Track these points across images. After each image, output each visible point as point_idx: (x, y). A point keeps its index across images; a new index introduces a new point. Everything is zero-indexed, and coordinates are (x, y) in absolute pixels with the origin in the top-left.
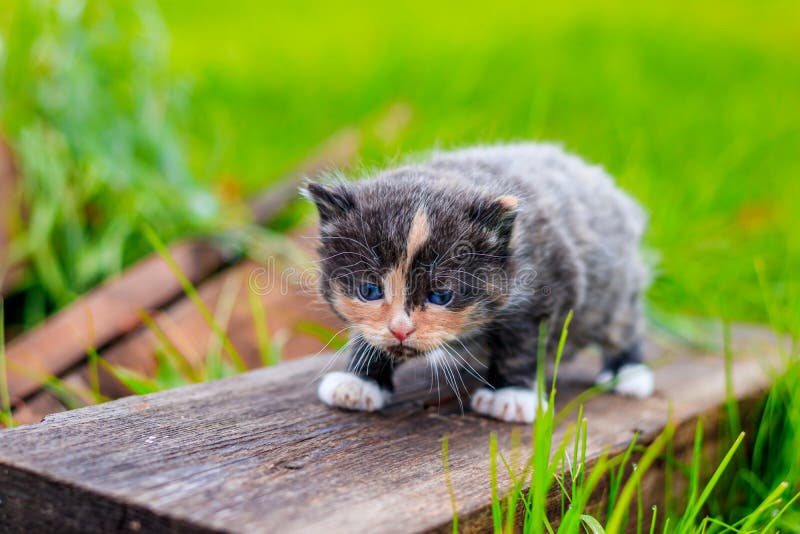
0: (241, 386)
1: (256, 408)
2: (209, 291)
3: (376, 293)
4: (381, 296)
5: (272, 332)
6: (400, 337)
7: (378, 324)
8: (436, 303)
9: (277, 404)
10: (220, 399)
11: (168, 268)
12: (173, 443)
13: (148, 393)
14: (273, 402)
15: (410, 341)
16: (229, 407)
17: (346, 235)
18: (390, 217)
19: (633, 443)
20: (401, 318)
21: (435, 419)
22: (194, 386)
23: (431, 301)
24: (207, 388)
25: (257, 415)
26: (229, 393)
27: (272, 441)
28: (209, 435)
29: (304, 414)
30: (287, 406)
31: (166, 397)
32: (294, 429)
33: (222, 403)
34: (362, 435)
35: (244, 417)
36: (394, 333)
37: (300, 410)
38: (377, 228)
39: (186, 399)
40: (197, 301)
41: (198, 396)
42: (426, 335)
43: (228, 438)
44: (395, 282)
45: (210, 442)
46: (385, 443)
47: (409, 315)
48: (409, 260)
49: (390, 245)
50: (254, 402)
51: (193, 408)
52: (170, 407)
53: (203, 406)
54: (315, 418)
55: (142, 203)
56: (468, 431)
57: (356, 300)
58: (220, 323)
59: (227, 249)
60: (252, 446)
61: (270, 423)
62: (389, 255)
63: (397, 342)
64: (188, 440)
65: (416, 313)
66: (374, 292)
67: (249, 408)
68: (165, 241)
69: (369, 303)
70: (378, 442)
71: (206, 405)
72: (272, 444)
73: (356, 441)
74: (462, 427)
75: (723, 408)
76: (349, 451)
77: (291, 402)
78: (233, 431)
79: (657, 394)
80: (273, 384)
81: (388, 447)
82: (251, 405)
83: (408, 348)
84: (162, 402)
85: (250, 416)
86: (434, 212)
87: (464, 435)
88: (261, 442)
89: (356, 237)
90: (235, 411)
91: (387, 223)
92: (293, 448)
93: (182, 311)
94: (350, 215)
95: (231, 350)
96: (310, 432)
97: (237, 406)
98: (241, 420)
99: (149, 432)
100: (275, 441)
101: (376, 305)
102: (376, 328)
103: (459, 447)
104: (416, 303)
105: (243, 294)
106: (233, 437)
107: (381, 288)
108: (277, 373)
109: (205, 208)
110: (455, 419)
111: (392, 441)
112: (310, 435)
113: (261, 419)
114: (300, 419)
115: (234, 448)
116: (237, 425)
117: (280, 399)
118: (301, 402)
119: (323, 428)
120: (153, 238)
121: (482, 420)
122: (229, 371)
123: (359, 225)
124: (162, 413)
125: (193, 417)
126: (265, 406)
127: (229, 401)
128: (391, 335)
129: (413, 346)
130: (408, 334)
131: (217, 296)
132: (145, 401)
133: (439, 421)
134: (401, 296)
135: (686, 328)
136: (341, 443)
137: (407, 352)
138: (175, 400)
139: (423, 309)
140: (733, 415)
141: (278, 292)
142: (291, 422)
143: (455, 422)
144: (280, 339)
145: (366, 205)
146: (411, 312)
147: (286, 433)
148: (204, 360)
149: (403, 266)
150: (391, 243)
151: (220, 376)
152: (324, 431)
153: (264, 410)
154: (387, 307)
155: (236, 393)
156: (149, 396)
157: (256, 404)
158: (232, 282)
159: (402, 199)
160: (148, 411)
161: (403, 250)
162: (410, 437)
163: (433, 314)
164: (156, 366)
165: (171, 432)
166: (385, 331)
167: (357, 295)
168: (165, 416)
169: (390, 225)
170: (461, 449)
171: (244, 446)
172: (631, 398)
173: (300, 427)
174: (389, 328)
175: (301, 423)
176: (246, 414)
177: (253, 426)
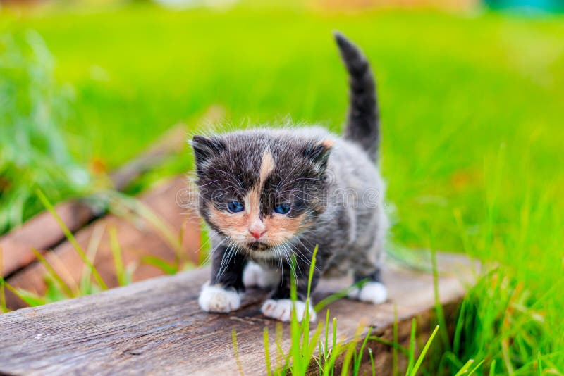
0: (102, 300)
1: (111, 315)
2: (82, 236)
3: (239, 207)
4: (243, 209)
5: (125, 263)
6: (256, 236)
7: (241, 229)
8: (279, 213)
9: (126, 312)
10: (87, 309)
11: (55, 221)
12: (53, 339)
13: (38, 305)
14: (123, 311)
15: (263, 239)
16: (93, 314)
17: (220, 168)
18: (248, 156)
19: (369, 334)
20: (257, 223)
21: (234, 320)
22: (70, 300)
23: (276, 211)
24: (78, 302)
25: (112, 319)
26: (94, 304)
27: (122, 336)
28: (78, 333)
29: (144, 318)
30: (132, 313)
31: (50, 308)
32: (137, 328)
33: (89, 311)
34: (183, 332)
35: (103, 321)
36: (252, 233)
37: (142, 315)
38: (240, 164)
39: (63, 309)
40: (74, 243)
41: (72, 307)
42: (274, 234)
43: (91, 335)
44: (252, 200)
45: (79, 338)
46: (199, 337)
47: (262, 221)
48: (261, 184)
49: (249, 175)
50: (110, 310)
51: (68, 315)
52: (52, 315)
53: (75, 314)
54: (152, 321)
55: (37, 176)
56: (257, 328)
57: (226, 213)
58: (90, 258)
59: (97, 208)
60: (108, 340)
61: (120, 324)
62: (248, 181)
63: (255, 240)
64: (64, 336)
65: (266, 220)
66: (237, 207)
67: (106, 314)
68: (52, 202)
69: (234, 214)
70: (195, 336)
71: (77, 313)
72: (122, 338)
73: (180, 336)
74: (252, 325)
75: (433, 310)
76: (174, 342)
77: (136, 310)
78: (95, 330)
79: (388, 301)
80: (123, 298)
81: (201, 339)
82: (108, 312)
83: (262, 244)
84: (47, 311)
85: (107, 320)
86: (276, 152)
87: (254, 330)
88: (114, 337)
89: (225, 170)
90: (97, 317)
91: (246, 160)
92: (136, 341)
93: (64, 249)
94: (222, 154)
95: (97, 276)
96: (148, 330)
97: (99, 313)
98: (101, 322)
99: (37, 332)
100: (123, 336)
101: (239, 215)
102: (239, 231)
103: (250, 338)
104: (267, 213)
105: (106, 238)
106: (95, 334)
107: (242, 204)
108: (128, 290)
109: (81, 179)
110: (248, 320)
111: (204, 336)
112: (147, 333)
113: (114, 322)
114: (142, 321)
115: (95, 342)
116: (98, 326)
117: (128, 308)
118: (143, 310)
119: (156, 328)
120: (44, 200)
121: (266, 320)
122: (96, 290)
123: (228, 161)
124: (47, 319)
125: (68, 321)
126: (119, 313)
127: (93, 310)
128: (250, 234)
129: (265, 242)
130: (262, 234)
131: (89, 239)
132: (35, 311)
133: (237, 322)
134: (256, 208)
135: (410, 257)
136: (169, 337)
137: (260, 246)
138: (56, 310)
139: (272, 217)
140: (440, 315)
141: (130, 236)
142: (135, 324)
143: (248, 322)
144: (131, 268)
145: (232, 147)
146: (264, 219)
147: (131, 331)
148: (79, 284)
149: (258, 189)
150: (250, 174)
151: (89, 293)
152: (157, 329)
153: (118, 315)
154: (247, 217)
155: (98, 305)
156: (38, 307)
157: (111, 312)
158: (98, 229)
159: (254, 144)
160: (37, 317)
161: (257, 178)
162: (217, 332)
163: (278, 220)
164: (45, 288)
165: (53, 331)
166: (246, 232)
167: (227, 209)
168: (49, 320)
169: (248, 162)
170: (251, 340)
171: (102, 340)
172: (369, 303)
173: (141, 327)
174: (249, 230)
175: (142, 324)
176: (105, 318)
177: (109, 327)
